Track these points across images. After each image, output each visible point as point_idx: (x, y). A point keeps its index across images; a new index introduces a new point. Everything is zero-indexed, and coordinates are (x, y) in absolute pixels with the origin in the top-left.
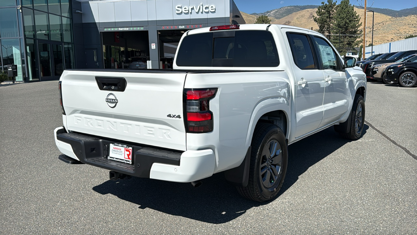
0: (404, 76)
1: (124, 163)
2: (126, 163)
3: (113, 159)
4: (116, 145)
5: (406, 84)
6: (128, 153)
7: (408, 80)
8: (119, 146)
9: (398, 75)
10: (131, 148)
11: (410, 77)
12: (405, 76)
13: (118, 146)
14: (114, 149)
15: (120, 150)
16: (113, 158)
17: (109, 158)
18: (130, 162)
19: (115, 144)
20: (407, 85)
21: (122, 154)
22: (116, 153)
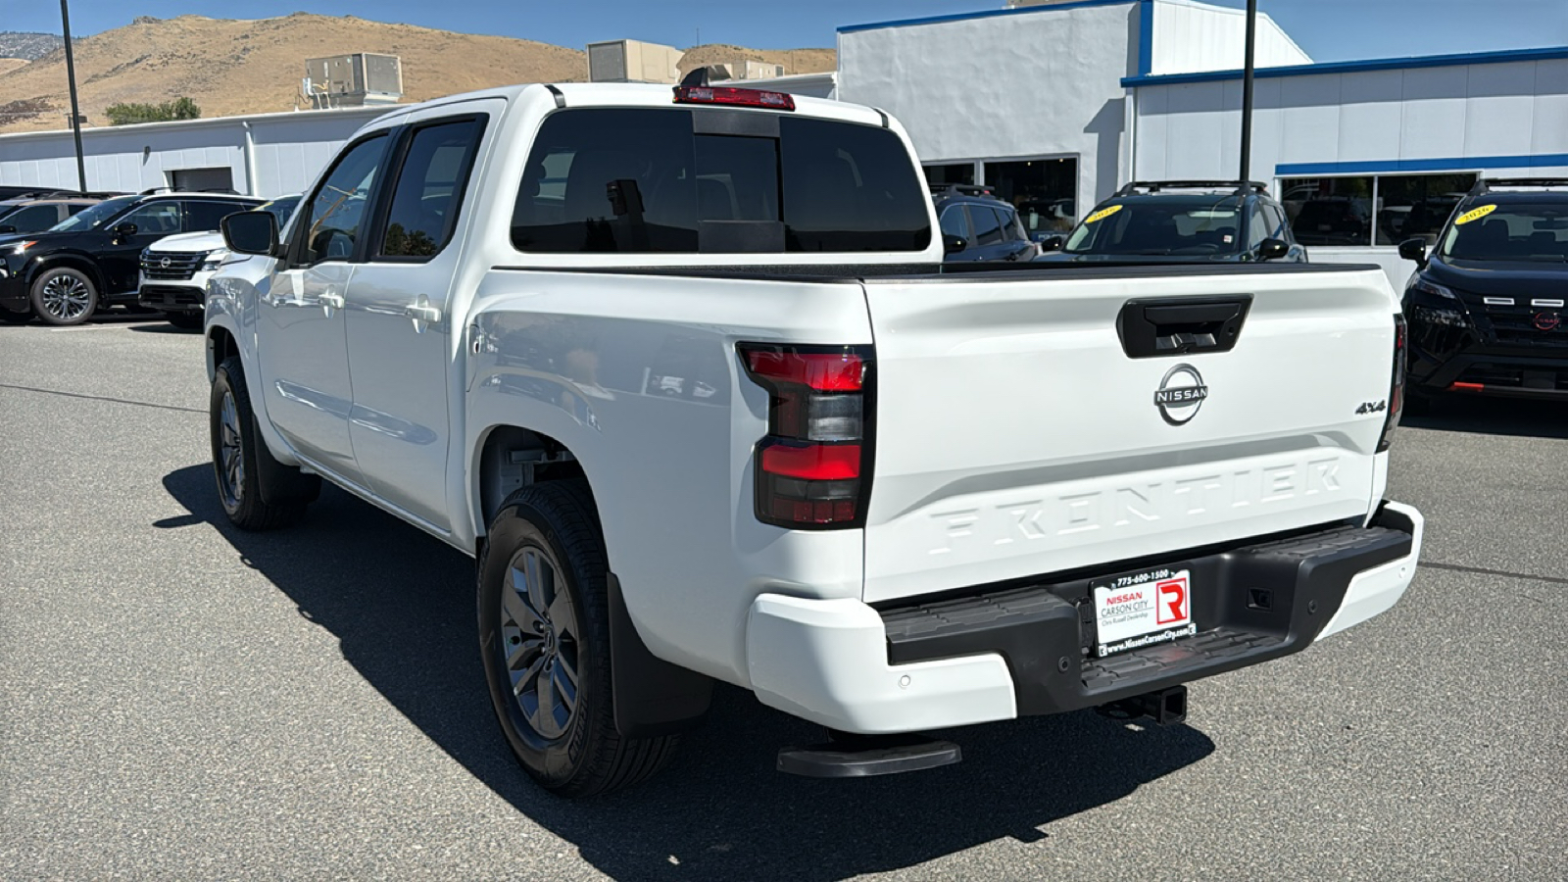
0: (51, 286)
1: (1169, 641)
2: (1177, 639)
3: (1121, 647)
4: (1126, 585)
5: (60, 313)
6: (1173, 597)
7: (65, 297)
8: (1139, 583)
9: (28, 280)
10: (1185, 574)
11: (71, 285)
12: (51, 282)
13: (1133, 583)
14: (1110, 606)
15: (1138, 600)
16: (1122, 642)
17: (1104, 651)
18: (1190, 626)
19: (1120, 580)
20: (66, 315)
21: (1144, 612)
22: (1122, 617)
